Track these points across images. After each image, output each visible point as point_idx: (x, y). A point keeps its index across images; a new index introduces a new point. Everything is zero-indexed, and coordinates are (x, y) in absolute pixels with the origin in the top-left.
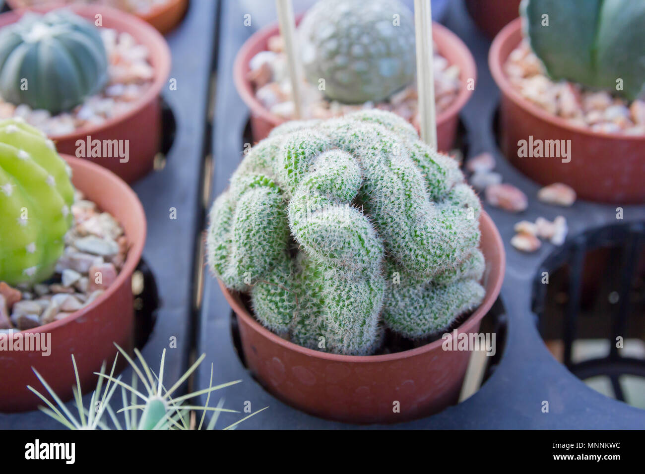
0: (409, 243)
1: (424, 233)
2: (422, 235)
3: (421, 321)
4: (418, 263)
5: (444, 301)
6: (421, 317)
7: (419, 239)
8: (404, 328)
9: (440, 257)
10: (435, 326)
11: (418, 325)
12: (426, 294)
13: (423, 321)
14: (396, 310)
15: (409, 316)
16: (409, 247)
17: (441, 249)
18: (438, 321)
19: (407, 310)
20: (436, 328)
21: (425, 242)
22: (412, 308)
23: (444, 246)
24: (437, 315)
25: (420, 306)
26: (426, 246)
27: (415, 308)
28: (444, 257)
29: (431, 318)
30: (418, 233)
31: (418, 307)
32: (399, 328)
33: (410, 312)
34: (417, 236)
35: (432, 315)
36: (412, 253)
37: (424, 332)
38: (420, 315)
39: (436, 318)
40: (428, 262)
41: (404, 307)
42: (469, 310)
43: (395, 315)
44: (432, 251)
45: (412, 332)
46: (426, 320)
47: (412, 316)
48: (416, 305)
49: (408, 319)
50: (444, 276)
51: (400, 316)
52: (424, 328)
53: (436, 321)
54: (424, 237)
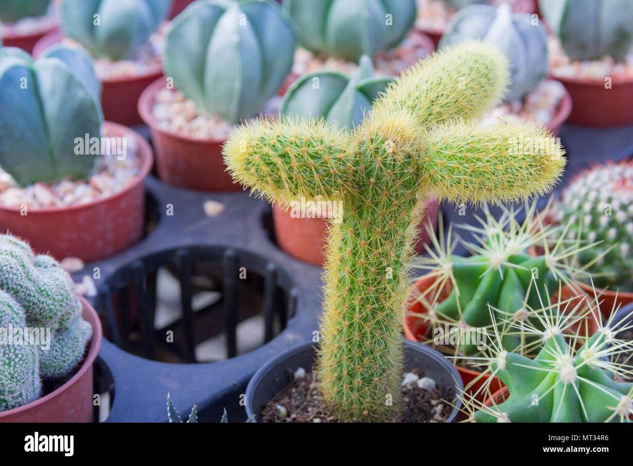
0: (40, 298)
1: (46, 287)
2: (46, 289)
3: (65, 357)
4: (51, 310)
5: (73, 337)
6: (64, 355)
7: (44, 292)
8: (55, 370)
9: (62, 301)
10: (75, 358)
11: (64, 362)
12: (57, 339)
13: (67, 357)
14: (44, 358)
15: (55, 358)
16: (41, 301)
17: (62, 295)
18: (76, 354)
19: (52, 355)
20: (77, 360)
21: (50, 293)
22: (54, 352)
23: (62, 292)
24: (74, 349)
25: (59, 348)
26: (51, 296)
27: (56, 351)
28: (65, 300)
29: (70, 353)
30: (42, 289)
31: (58, 350)
32: (51, 371)
33: (55, 355)
34: (42, 291)
35: (71, 350)
36: (45, 304)
37: (69, 366)
38: (62, 353)
39: (74, 352)
40: (57, 307)
41: (49, 353)
42: (89, 340)
43: (45, 362)
44: (56, 298)
45: (62, 370)
46: (68, 355)
47: (58, 357)
48: (55, 348)
49: (56, 361)
50: (65, 319)
51: (49, 361)
52: (68, 362)
53: (74, 354)
54: (48, 290)
